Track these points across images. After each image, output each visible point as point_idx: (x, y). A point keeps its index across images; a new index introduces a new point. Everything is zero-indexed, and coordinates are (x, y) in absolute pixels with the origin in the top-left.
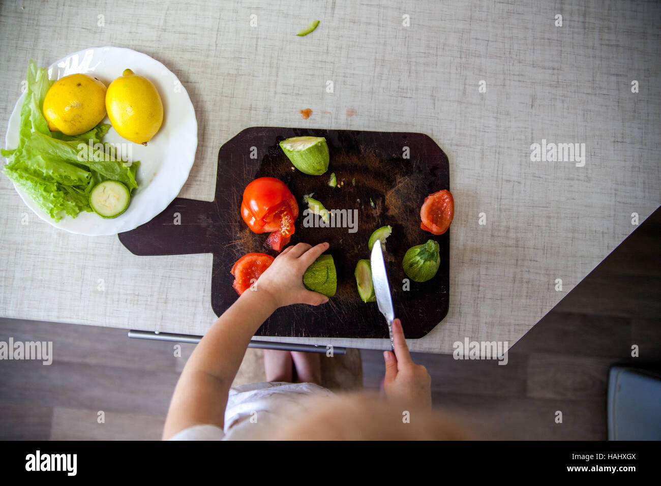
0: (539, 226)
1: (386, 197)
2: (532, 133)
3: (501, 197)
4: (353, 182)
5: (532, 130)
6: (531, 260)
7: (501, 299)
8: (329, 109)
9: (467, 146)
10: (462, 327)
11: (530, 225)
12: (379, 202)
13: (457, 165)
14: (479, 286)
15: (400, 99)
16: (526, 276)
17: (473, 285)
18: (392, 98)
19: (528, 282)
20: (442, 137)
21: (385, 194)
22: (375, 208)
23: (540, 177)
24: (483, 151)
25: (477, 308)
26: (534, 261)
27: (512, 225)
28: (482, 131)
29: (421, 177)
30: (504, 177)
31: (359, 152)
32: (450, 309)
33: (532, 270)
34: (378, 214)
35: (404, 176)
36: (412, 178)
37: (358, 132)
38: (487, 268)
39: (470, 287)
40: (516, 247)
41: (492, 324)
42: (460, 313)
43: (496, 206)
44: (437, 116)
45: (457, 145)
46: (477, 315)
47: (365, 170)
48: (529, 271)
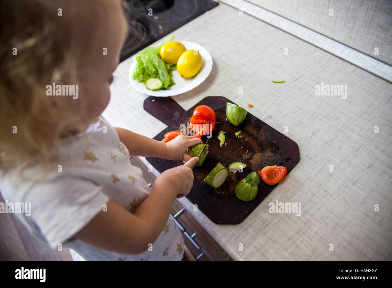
0: (327, 224)
1: (256, 154)
2: (358, 179)
3: (316, 195)
4: (247, 139)
5: (359, 178)
6: (308, 237)
7: (274, 242)
8: (261, 110)
9: (315, 162)
10: (241, 237)
11: (322, 220)
12: (250, 154)
13: (302, 166)
14: (267, 226)
15: (297, 125)
16: (298, 242)
17: (264, 223)
18: (293, 122)
19: (297, 247)
20: (305, 151)
21: (256, 153)
22: (247, 155)
23: (347, 202)
24: (322, 169)
25: (257, 235)
26: (310, 239)
27: (311, 212)
28: (329, 161)
29: (279, 157)
30: (325, 188)
31: (259, 131)
32: (242, 224)
33: (304, 242)
34: (246, 158)
35: (271, 152)
36: (275, 155)
37: (266, 124)
38: (279, 221)
39: (262, 223)
40: (305, 224)
41: (258, 250)
42: (246, 230)
43: (309, 197)
44: (309, 141)
45: (310, 158)
46: (254, 238)
47: (256, 139)
48: (302, 242)
